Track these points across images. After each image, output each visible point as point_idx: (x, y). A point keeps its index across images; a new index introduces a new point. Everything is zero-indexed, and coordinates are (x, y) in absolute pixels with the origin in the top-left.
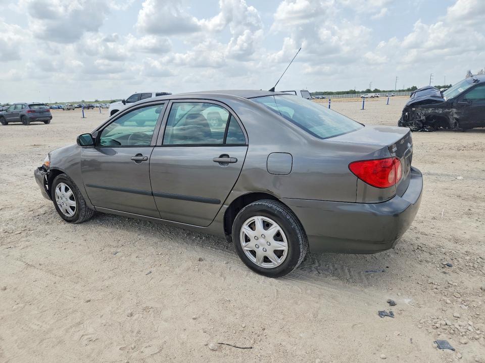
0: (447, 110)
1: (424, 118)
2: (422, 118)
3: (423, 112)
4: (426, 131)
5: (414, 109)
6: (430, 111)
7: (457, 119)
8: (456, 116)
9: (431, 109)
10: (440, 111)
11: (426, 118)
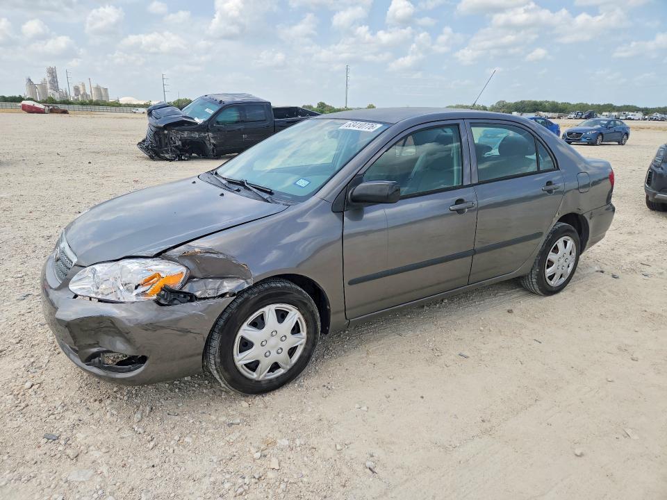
0: (203, 134)
1: (180, 143)
2: (177, 144)
3: (179, 136)
4: (184, 160)
5: (166, 132)
6: (186, 135)
7: (214, 145)
8: (212, 141)
9: (186, 133)
10: (196, 135)
11: (182, 143)
